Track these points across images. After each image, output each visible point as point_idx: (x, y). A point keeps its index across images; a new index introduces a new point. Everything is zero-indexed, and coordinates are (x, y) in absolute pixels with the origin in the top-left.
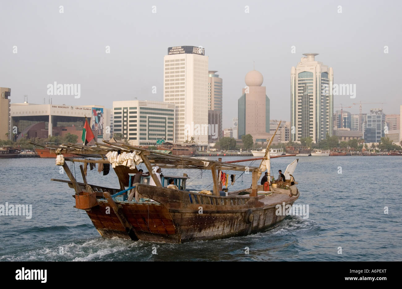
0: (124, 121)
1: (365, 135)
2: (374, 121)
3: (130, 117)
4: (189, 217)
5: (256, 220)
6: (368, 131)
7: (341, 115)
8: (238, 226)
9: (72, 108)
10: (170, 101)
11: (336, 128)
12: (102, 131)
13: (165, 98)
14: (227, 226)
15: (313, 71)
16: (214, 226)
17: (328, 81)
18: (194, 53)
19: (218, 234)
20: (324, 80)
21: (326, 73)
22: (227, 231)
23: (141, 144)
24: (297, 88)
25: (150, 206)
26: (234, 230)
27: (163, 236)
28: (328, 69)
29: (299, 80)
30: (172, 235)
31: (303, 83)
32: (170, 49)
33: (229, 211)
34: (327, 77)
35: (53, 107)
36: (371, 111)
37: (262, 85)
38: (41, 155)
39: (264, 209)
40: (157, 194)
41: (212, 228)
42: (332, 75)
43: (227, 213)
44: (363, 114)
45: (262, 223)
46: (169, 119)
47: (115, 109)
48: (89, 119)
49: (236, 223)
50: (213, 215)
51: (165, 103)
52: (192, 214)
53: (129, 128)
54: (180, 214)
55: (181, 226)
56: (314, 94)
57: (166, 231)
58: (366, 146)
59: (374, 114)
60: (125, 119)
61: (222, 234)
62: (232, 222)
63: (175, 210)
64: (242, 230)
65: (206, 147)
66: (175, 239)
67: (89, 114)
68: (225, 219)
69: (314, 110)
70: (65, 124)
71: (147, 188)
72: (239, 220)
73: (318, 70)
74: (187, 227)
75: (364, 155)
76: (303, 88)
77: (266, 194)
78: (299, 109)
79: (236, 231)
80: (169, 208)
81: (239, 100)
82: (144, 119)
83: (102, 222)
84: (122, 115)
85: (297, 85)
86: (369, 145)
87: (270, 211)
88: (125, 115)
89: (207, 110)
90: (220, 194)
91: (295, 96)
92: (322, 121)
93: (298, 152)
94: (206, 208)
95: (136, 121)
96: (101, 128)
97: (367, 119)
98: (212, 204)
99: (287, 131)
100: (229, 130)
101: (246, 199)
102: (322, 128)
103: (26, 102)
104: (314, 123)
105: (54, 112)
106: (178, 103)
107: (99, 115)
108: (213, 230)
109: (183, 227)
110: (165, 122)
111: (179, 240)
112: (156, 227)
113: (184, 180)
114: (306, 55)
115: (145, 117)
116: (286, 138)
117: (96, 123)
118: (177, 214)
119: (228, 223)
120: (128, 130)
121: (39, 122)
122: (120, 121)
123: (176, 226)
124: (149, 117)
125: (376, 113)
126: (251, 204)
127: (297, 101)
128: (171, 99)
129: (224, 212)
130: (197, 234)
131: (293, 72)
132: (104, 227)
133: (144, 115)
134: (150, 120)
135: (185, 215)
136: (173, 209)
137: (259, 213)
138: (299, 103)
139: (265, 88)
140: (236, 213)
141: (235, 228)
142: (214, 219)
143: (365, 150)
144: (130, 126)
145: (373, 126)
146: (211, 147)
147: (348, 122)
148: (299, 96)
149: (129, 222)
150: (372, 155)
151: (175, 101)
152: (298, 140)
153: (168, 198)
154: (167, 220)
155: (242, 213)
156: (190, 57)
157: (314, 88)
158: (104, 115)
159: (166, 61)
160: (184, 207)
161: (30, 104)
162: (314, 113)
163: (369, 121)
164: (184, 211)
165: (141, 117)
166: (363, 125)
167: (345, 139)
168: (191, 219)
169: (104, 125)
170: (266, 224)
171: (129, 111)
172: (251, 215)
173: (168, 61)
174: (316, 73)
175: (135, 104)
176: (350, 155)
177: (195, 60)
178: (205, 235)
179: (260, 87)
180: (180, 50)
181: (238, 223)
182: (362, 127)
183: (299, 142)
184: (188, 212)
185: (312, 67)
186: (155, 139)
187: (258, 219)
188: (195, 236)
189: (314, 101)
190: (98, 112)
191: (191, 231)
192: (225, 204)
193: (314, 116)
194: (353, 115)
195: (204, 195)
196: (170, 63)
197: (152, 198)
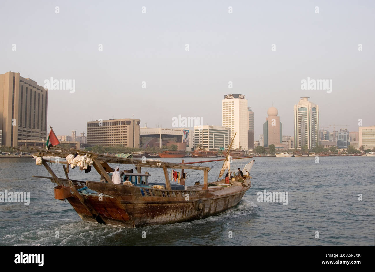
0: (200, 137)
1: (337, 144)
2: (342, 136)
3: (204, 135)
4: (141, 207)
5: (207, 208)
6: (339, 142)
7: (323, 132)
8: (190, 212)
9: (172, 130)
10: (226, 126)
11: (320, 140)
12: (188, 143)
13: (223, 124)
14: (179, 213)
15: (307, 107)
16: (166, 213)
17: (316, 112)
18: (239, 98)
19: (170, 219)
20: (313, 112)
21: (315, 108)
22: (179, 217)
23: (210, 150)
24: (298, 117)
25: (106, 198)
26: (186, 216)
27: (121, 221)
28: (316, 106)
29: (299, 113)
30: (128, 221)
31: (301, 114)
32: (225, 96)
33: (180, 201)
34: (315, 111)
35: (162, 129)
36: (341, 130)
37: (278, 116)
38: (161, 157)
39: (214, 198)
40: (108, 189)
41: (164, 215)
42: (318, 109)
43: (178, 203)
44: (336, 132)
45: (213, 210)
46: (225, 135)
47: (195, 130)
48: (181, 136)
49: (187, 211)
50: (164, 205)
51: (223, 126)
52: (144, 205)
53: (203, 141)
54: (132, 205)
55: (133, 214)
56: (308, 120)
57: (123, 218)
58: (340, 151)
59: (343, 132)
60: (201, 136)
61: (175, 219)
62: (184, 209)
63: (126, 202)
64: (194, 215)
65: (247, 152)
66: (130, 224)
67: (181, 133)
68: (177, 208)
69: (308, 130)
70: (168, 139)
71: (97, 184)
72: (190, 208)
73: (310, 107)
74: (140, 215)
75: (339, 156)
76: (301, 117)
77: (226, 186)
78: (299, 129)
79: (188, 217)
80: (121, 200)
81: (264, 124)
82: (212, 136)
83: (80, 209)
84: (199, 134)
85: (298, 115)
86: (342, 150)
87: (221, 200)
88: (201, 133)
89: (247, 131)
90: (172, 188)
91: (297, 122)
92: (313, 136)
93: (301, 154)
94: (158, 199)
95: (207, 137)
96: (188, 141)
97: (338, 135)
98: (164, 196)
99: (292, 142)
100: (257, 142)
101: (197, 191)
102: (313, 140)
103: (146, 127)
104: (308, 137)
105: (163, 132)
106: (231, 126)
107: (187, 134)
108: (166, 217)
109: (136, 215)
110: (223, 138)
111: (133, 225)
112: (115, 214)
113: (147, 176)
114: (303, 98)
115: (213, 135)
116: (291, 146)
117: (185, 138)
118: (129, 205)
119: (180, 211)
120: (203, 142)
121: (154, 138)
122: (198, 137)
123: (129, 214)
124: (215, 135)
125: (344, 131)
126: (202, 195)
127: (298, 125)
128: (227, 125)
129: (175, 203)
130: (150, 220)
131: (295, 107)
132: (82, 213)
133: (212, 134)
134: (215, 136)
135: (137, 206)
136: (125, 201)
137: (210, 202)
138: (299, 125)
139: (279, 117)
140: (187, 203)
141: (187, 215)
142: (166, 208)
143: (340, 153)
144: (204, 140)
145: (342, 139)
146: (250, 152)
147: (327, 137)
148: (299, 122)
149: (96, 210)
150: (344, 156)
151: (228, 126)
152: (299, 148)
153: (119, 192)
154: (121, 210)
155: (193, 203)
156: (237, 100)
157: (308, 117)
158: (190, 134)
159: (223, 103)
160: (136, 199)
161: (148, 128)
162: (308, 132)
163: (340, 136)
164: (136, 203)
165: (210, 135)
166: (336, 138)
167: (326, 146)
168: (144, 209)
169: (189, 139)
170: (217, 210)
171: (203, 131)
172: (201, 204)
173: (225, 103)
174: (309, 108)
175: (207, 127)
176: (331, 156)
177: (240, 102)
178: (158, 220)
179: (276, 117)
180: (231, 96)
181: (190, 211)
182: (335, 139)
183: (300, 149)
184: (140, 203)
185: (306, 105)
186: (218, 147)
187: (209, 207)
188: (148, 222)
189: (308, 124)
190: (186, 132)
191: (144, 218)
192: (177, 196)
193: (308, 133)
194: (330, 132)
195: (155, 189)
196: (226, 104)
197: (103, 192)
